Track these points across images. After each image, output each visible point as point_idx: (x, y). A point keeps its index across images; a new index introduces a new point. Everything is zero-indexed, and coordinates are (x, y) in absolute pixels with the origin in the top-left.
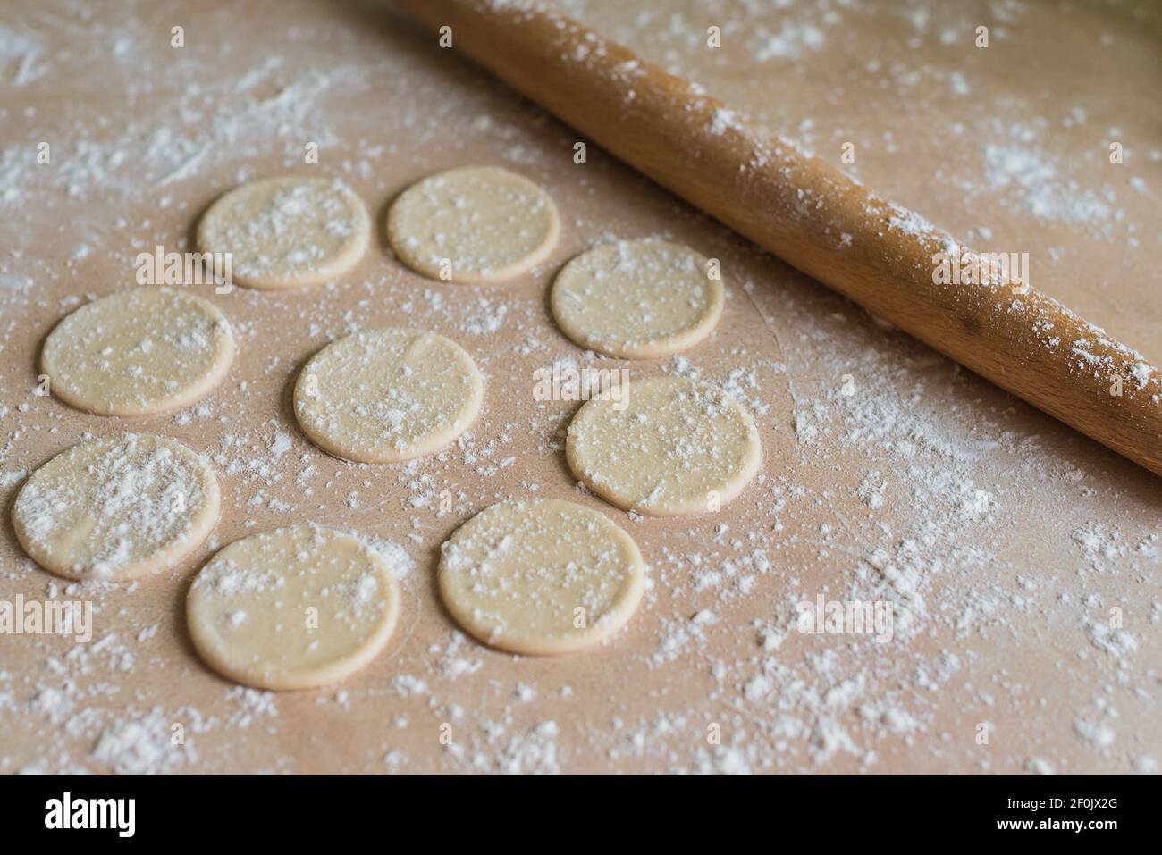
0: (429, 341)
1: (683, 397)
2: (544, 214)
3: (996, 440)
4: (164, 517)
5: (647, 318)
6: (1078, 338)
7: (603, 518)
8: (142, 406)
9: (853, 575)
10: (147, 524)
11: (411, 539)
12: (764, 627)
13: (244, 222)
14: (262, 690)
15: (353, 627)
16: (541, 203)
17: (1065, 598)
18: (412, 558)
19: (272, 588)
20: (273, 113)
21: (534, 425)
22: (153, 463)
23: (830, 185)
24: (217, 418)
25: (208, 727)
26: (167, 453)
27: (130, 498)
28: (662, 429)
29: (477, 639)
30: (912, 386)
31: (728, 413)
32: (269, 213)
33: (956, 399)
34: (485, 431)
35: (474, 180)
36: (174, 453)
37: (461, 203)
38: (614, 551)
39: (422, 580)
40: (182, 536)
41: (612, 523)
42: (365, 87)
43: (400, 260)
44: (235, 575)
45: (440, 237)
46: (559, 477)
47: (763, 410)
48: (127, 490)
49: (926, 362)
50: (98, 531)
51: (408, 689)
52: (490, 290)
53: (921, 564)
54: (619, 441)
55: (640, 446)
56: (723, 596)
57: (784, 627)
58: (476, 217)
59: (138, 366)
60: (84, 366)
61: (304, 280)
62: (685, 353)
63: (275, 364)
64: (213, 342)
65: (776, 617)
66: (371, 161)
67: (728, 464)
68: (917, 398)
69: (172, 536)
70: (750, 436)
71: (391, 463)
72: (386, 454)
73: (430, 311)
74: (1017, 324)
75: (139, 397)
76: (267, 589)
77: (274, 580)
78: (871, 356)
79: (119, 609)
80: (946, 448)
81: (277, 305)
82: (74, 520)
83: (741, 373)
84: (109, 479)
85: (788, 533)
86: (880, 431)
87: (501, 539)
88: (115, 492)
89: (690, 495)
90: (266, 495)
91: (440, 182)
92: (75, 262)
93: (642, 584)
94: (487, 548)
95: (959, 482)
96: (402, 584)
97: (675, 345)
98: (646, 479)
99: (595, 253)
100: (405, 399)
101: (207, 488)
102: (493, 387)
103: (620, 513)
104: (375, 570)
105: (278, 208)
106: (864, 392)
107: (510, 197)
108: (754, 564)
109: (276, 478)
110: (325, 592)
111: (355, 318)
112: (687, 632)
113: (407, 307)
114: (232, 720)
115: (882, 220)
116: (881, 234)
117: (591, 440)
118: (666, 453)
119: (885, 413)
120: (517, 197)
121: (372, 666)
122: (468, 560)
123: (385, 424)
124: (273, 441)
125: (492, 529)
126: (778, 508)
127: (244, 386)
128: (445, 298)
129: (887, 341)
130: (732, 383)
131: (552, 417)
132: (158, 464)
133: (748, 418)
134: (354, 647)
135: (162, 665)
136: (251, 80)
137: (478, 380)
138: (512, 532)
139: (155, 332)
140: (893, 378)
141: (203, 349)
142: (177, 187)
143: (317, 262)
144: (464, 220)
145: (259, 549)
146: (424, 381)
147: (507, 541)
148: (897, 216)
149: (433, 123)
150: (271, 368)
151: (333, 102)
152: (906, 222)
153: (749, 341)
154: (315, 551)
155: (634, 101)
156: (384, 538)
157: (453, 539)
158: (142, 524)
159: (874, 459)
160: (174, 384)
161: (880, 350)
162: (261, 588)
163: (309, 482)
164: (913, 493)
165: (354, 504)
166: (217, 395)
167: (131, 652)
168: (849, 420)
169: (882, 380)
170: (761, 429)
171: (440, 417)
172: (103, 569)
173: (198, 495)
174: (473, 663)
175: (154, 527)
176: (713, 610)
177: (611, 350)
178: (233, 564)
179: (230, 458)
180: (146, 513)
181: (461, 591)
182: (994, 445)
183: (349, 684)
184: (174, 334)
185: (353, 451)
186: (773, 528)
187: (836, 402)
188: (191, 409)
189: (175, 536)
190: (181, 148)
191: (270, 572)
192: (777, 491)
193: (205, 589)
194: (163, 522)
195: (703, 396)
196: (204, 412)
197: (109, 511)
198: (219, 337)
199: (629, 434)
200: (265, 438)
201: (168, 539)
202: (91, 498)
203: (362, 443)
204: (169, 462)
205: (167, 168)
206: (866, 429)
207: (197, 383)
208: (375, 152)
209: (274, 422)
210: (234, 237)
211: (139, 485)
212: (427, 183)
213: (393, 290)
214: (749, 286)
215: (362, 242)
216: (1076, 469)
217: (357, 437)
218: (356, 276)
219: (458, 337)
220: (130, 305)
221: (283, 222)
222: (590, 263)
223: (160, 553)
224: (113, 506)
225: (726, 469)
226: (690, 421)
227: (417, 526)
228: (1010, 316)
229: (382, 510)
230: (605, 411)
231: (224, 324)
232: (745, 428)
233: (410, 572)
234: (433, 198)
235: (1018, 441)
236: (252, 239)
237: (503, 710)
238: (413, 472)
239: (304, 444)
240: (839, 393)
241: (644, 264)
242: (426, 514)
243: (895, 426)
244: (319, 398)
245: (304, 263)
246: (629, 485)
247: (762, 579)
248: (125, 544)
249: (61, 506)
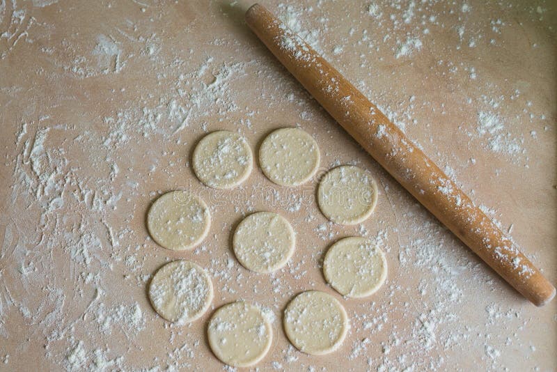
0: (277, 219)
1: (362, 247)
2: (314, 151)
3: (466, 265)
4: (197, 299)
5: (351, 207)
6: (497, 246)
7: (336, 300)
8: (184, 248)
9: (414, 324)
10: (192, 302)
11: (275, 307)
12: (385, 345)
13: (208, 157)
14: (234, 367)
15: (259, 345)
16: (313, 147)
17: (480, 335)
18: (275, 315)
20: (213, 91)
21: (313, 256)
22: (190, 275)
23: (419, 168)
24: (209, 252)
26: (195, 270)
27: (185, 290)
28: (355, 262)
29: (297, 349)
30: (440, 240)
31: (377, 255)
32: (217, 152)
33: (455, 246)
34: (297, 259)
35: (289, 135)
36: (197, 271)
37: (285, 147)
38: (339, 315)
39: (279, 323)
40: (203, 307)
41: (338, 302)
42: (246, 75)
43: (265, 175)
44: (221, 324)
45: (278, 165)
46: (321, 279)
47: (389, 250)
48: (184, 287)
50: (177, 304)
51: (276, 366)
52: (296, 191)
53: (436, 320)
54: (341, 267)
55: (348, 269)
56: (372, 332)
57: (391, 345)
58: (290, 154)
59: (180, 230)
60: (162, 229)
61: (232, 187)
62: (363, 223)
63: (225, 226)
64: (204, 219)
65: (389, 341)
66: (251, 119)
67: (376, 278)
68: (441, 245)
69: (200, 308)
70: (384, 265)
72: (264, 272)
73: (276, 200)
74: (477, 237)
75: (182, 244)
76: (232, 330)
77: (234, 326)
78: (427, 225)
79: (187, 334)
80: (448, 269)
82: (169, 299)
83: (382, 233)
84: (177, 282)
85: (394, 306)
86: (427, 261)
87: (303, 310)
88: (180, 288)
89: (363, 291)
90: (228, 287)
91: (277, 136)
92: (152, 174)
93: (348, 327)
94: (299, 313)
95: (451, 285)
96: (272, 325)
97: (359, 221)
98: (349, 284)
99: (333, 173)
100: (270, 247)
101: (209, 286)
102: (298, 238)
103: (340, 297)
104: (264, 322)
105: (220, 150)
106: (424, 242)
107: (302, 143)
108: (383, 320)
109: (230, 279)
110: (250, 331)
111: (250, 204)
112: (361, 347)
113: (267, 198)
115: (435, 187)
116: (434, 194)
117: (332, 267)
118: (356, 273)
119: (430, 252)
120: (305, 144)
121: (266, 358)
122: (293, 319)
123: (264, 259)
124: (228, 262)
125: (300, 305)
126: (391, 295)
127: (216, 236)
128: (281, 194)
130: (379, 238)
131: (319, 253)
132: (192, 275)
133: (383, 255)
134: (260, 353)
135: (203, 356)
136: (203, 71)
137: (294, 236)
138: (307, 307)
139: (184, 213)
140: (434, 236)
141: (201, 222)
142: (183, 133)
143: (236, 178)
144: (286, 156)
145: (228, 313)
146: (276, 238)
147: (305, 310)
148: (441, 185)
150: (224, 228)
151: (235, 84)
152: (444, 189)
153: (385, 217)
154: (245, 314)
155: (349, 116)
156: (266, 306)
157: (288, 308)
158: (190, 302)
159: (424, 274)
160: (193, 238)
161: (431, 222)
162: (230, 329)
163: (241, 281)
164: (436, 289)
165: (256, 291)
166: (207, 241)
167: (193, 351)
168: (418, 255)
169: (430, 236)
170: (388, 260)
171: (282, 256)
172: (181, 321)
173: (206, 290)
174: (296, 357)
175: (194, 303)
176: (369, 338)
178: (220, 319)
180: (191, 297)
181: (292, 331)
182: (465, 268)
183: (259, 365)
184: (190, 214)
186: (389, 303)
187: (414, 247)
188: (200, 247)
190: (181, 111)
191: (232, 323)
192: (392, 287)
193: (213, 329)
194: (197, 301)
195: (369, 247)
196: (204, 248)
197: (179, 296)
198: (206, 216)
199: (344, 263)
200: (225, 261)
202: (173, 289)
204: (196, 274)
205: (178, 123)
206: (423, 260)
207: (200, 237)
208: (252, 115)
209: (227, 254)
210: (206, 165)
211: (188, 285)
212: (272, 137)
213: (262, 189)
214: (387, 189)
215: (251, 167)
216: (491, 280)
217: (255, 265)
218: (249, 183)
219: (286, 215)
220: (174, 199)
221: (222, 157)
222: (331, 178)
223: (198, 314)
224: (180, 294)
225: (375, 280)
226: (364, 258)
227: (276, 301)
228: (476, 234)
229: (265, 294)
230: (336, 253)
231: (207, 211)
232: (383, 262)
233: (275, 320)
234: (275, 144)
236: (212, 166)
238: (274, 277)
239: (238, 265)
240: (415, 243)
241: (350, 179)
242: (279, 295)
243: (433, 258)
244: (242, 247)
245: (231, 179)
246: (344, 287)
247: (385, 325)
248: (186, 310)
249: (164, 294)
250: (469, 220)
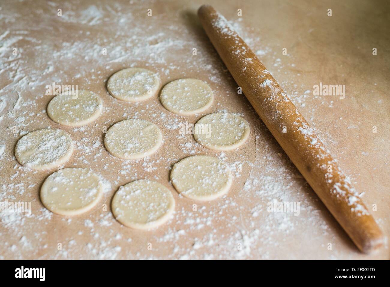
0: (152, 127)
1: (215, 164)
2: (208, 100)
3: (305, 207)
4: (53, 156)
5: (220, 138)
6: (338, 182)
7: (170, 193)
8: (66, 123)
9: (234, 235)
10: (48, 156)
11: (114, 182)
12: (197, 241)
13: (123, 79)
14: (50, 211)
15: (83, 202)
16: (209, 95)
18: (112, 188)
19: (68, 184)
20: (152, 50)
21: (169, 160)
22: (59, 140)
23: (288, 112)
24: (85, 132)
25: (31, 217)
26: (65, 138)
27: (48, 148)
28: (203, 172)
29: (114, 217)
30: (289, 183)
31: (225, 174)
32: (131, 78)
33: (301, 191)
34: (153, 158)
35: (194, 83)
36: (66, 139)
37: (186, 89)
38: (167, 204)
39: (111, 195)
40: (54, 162)
41: (172, 196)
42: (182, 48)
43: (160, 101)
44: (61, 177)
45: (174, 97)
46: (166, 177)
47: (238, 176)
48: (48, 145)
49: (299, 177)
50: (35, 154)
51: (88, 224)
52: (180, 117)
53: (257, 238)
54: (188, 172)
55: (193, 176)
56: (191, 228)
57: (203, 243)
58: (189, 94)
59: (72, 111)
60: (58, 108)
61: (129, 100)
62: (226, 152)
63: (109, 122)
64: (95, 110)
65: (202, 239)
66: (170, 70)
67: (216, 189)
68: (288, 187)
69: (51, 161)
70: (227, 183)
71: (122, 159)
72: (121, 156)
73: (160, 118)
74: (321, 172)
75: (67, 120)
76: (67, 184)
77: (70, 182)
78: (283, 169)
79: (29, 177)
81: (120, 105)
82: (31, 149)
83: (239, 163)
84: (46, 141)
85: (223, 215)
86: (270, 193)
87: (137, 190)
88: (45, 144)
89: (199, 195)
90: (84, 158)
91: (184, 81)
92: (75, 78)
93: (170, 216)
94: (132, 191)
95: (285, 217)
96: (104, 194)
97: (222, 148)
98: (189, 186)
99: (217, 114)
100: (136, 142)
101: (68, 151)
102: (164, 145)
103: (177, 193)
104: (98, 188)
105: (135, 77)
106: (273, 180)
107: (202, 91)
108: (206, 222)
109: (90, 154)
110: (81, 190)
111: (138, 115)
112: (174, 235)
113: (154, 115)
114: (38, 217)
115: (297, 127)
116: (294, 131)
117: (180, 170)
118: (199, 180)
119: (275, 188)
120: (204, 91)
121: (82, 215)
122: (125, 193)
123: (126, 147)
124: (95, 143)
125: (137, 186)
126: (224, 207)
127: (97, 125)
128: (167, 116)
129: (290, 166)
130: (234, 165)
131: (175, 159)
132: (61, 140)
133: (231, 177)
134: (80, 208)
135: (30, 196)
136: (151, 38)
137: (161, 141)
138: (141, 189)
139: (82, 103)
140: (285, 178)
141: (91, 112)
142: (114, 64)
143: (136, 95)
144: (184, 94)
145: (71, 172)
146: (144, 138)
147: (139, 191)
148: (302, 127)
149: (195, 63)
150: (107, 122)
151: (171, 50)
152: (304, 130)
153: (247, 154)
154: (86, 177)
155: (245, 71)
156: (107, 180)
157: (125, 186)
158: (46, 156)
159: (263, 202)
160: (78, 119)
161: (286, 169)
162: (65, 183)
163: (97, 158)
165: (105, 168)
166: (89, 125)
167: (25, 190)
168: (263, 187)
169: (281, 178)
170: (234, 181)
171: (142, 150)
172: (29, 165)
173: (65, 152)
174: (109, 223)
175: (49, 157)
176: (186, 232)
177: (203, 145)
178: (62, 174)
179: (81, 145)
180: (49, 153)
181: (117, 201)
182: (304, 209)
183: (73, 218)
184: (86, 105)
185: (113, 152)
186: (218, 212)
187: (262, 180)
188: (79, 128)
189: (52, 162)
190: (121, 53)
191: (71, 179)
192: (227, 202)
193: (51, 178)
194: (52, 157)
195: (221, 166)
196: (82, 129)
197: (41, 149)
198: (97, 109)
199: (193, 171)
200: (94, 142)
201: (50, 162)
202: (38, 144)
203: (116, 151)
204: (64, 140)
205: (115, 58)
206: (266, 191)
207: (84, 121)
208: (173, 68)
209: (99, 138)
210: (118, 82)
211: (52, 145)
212: (180, 80)
213: (153, 109)
214: (258, 137)
215: (152, 92)
216: (325, 225)
217: (116, 149)
218: (146, 103)
219: (162, 128)
220: (80, 94)
221: (134, 81)
222: (213, 117)
223: (46, 165)
224: (42, 148)
225: (214, 190)
226: (213, 172)
227: (118, 179)
228: (320, 169)
229: (112, 172)
230: (189, 162)
231: (101, 106)
232: (228, 180)
233: (109, 192)
234: (179, 85)
235: (312, 211)
236: (122, 84)
237: (109, 239)
238: (126, 163)
239: (103, 146)
240: (265, 178)
241: (229, 122)
242: (123, 176)
243: (276, 193)
244: (112, 134)
245: (132, 95)
246: (183, 186)
247: (206, 226)
248: (39, 160)
249: (30, 144)
250: (318, 156)
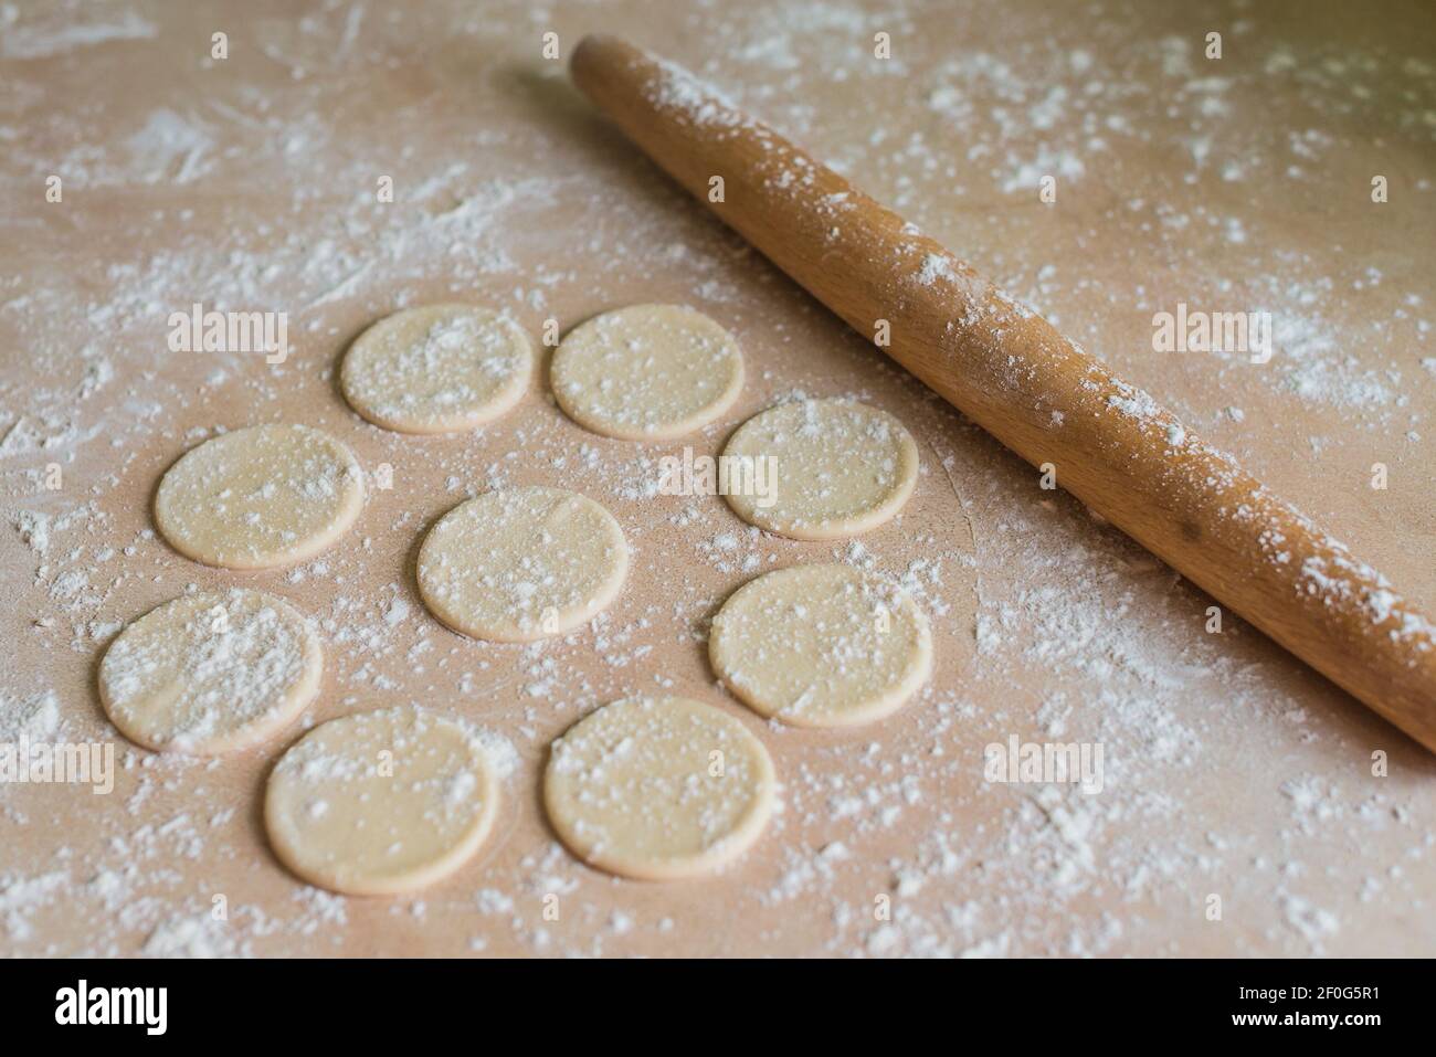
0: (575, 505)
1: (850, 589)
2: (727, 364)
3: (1208, 665)
4: (258, 688)
5: (825, 493)
6: (1311, 555)
7: (739, 725)
8: (254, 559)
9: (1015, 816)
10: (238, 694)
11: (522, 733)
12: (902, 868)
13: (394, 355)
14: (334, 893)
15: (442, 830)
16: (725, 350)
17: (1261, 863)
18: (520, 755)
19: (361, 778)
20: (448, 228)
21: (679, 610)
22: (254, 625)
23: (1046, 352)
24: (333, 577)
25: (269, 930)
26: (272, 614)
27: (225, 663)
28: (821, 625)
29: (576, 855)
30: (1120, 594)
31: (899, 612)
32: (423, 345)
33: (1170, 613)
34: (622, 614)
35: (654, 319)
36: (280, 616)
37: (635, 345)
38: (743, 766)
39: (527, 781)
40: (272, 712)
41: (747, 733)
42: (552, 202)
43: (560, 408)
44: (322, 760)
45: (607, 384)
46: (697, 671)
47: (942, 611)
48: (223, 654)
49: (1142, 566)
50: (185, 698)
51: (491, 904)
52: (654, 448)
53: (1096, 808)
54: (770, 637)
55: (793, 644)
56: (861, 828)
57: (925, 871)
58: (650, 362)
59: (256, 513)
61: (451, 425)
62: (863, 537)
63: (406, 520)
64: (340, 491)
65: (917, 858)
66: (546, 289)
67: (890, 672)
68: (1124, 609)
69: (261, 710)
70: (920, 642)
71: (514, 642)
72: (507, 632)
73: (584, 469)
74: (1242, 533)
75: (251, 548)
76: (355, 779)
77: (363, 769)
78: (1078, 554)
79: (196, 788)
80: (1148, 672)
81: (418, 451)
82: (163, 683)
83: (923, 565)
84: (205, 640)
85: (948, 758)
86: (1074, 645)
87: (619, 741)
88: (210, 654)
89: (841, 706)
90: (372, 670)
91: (617, 319)
92: (209, 389)
93: (771, 804)
94: (603, 750)
95: (1156, 713)
96: (503, 784)
97: (850, 527)
98: (793, 684)
99: (779, 412)
100: (539, 570)
101: (308, 658)
102: (640, 562)
103: (758, 721)
104: (476, 766)
105: (434, 340)
106: (1063, 598)
107: (693, 340)
108: (903, 794)
109: (387, 651)
110: (417, 787)
111: (500, 473)
112: (814, 868)
113: (559, 462)
114: (297, 924)
115: (1100, 399)
116: (1097, 415)
117: (738, 632)
118: (820, 654)
119: (1083, 624)
120: (700, 342)
121: (457, 876)
122: (579, 764)
123: (513, 598)
124: (389, 609)
125: (612, 729)
126: (940, 729)
127: (367, 542)
128: (602, 456)
129: (1100, 537)
130: (911, 576)
131: (701, 602)
132: (260, 626)
133: (921, 619)
134: (440, 853)
135: (232, 855)
136: (428, 190)
137: (624, 552)
138: (633, 735)
139: (280, 475)
140: (1099, 582)
141: (328, 498)
142: (330, 308)
143: (467, 405)
144: (637, 365)
145: (353, 732)
146: (563, 551)
147: (625, 746)
148: (1119, 395)
149: (621, 249)
150: (400, 523)
151: (516, 219)
152: (1128, 403)
153: (938, 527)
154: (414, 739)
155: (838, 239)
156: (492, 729)
157: (568, 736)
158: (232, 694)
159: (1061, 679)
160: (291, 535)
161: (1089, 549)
162: (349, 777)
163: (422, 659)
164: (1100, 723)
165: (466, 687)
166: (336, 552)
167: (201, 837)
168: (1041, 629)
169: (1086, 584)
170: (936, 633)
171: (573, 594)
172: (183, 741)
173: (296, 665)
174: (568, 882)
175: (245, 698)
176: (847, 844)
177: (778, 528)
178: (322, 746)
179: (339, 625)
180: (239, 682)
181: (566, 798)
182: (1206, 671)
183: (429, 895)
184: (300, 478)
185: (473, 626)
186: (930, 751)
187: (1028, 607)
188: (307, 566)
189: (265, 710)
190: (341, 263)
191: (361, 759)
192: (943, 708)
193: (289, 772)
194: (255, 694)
195: (874, 590)
196: (321, 569)
197: (200, 676)
198: (347, 485)
199: (782, 628)
200: (381, 604)
201: (257, 713)
202: (183, 659)
203: (483, 619)
204: (273, 625)
205: (324, 286)
206: (1058, 642)
207: (315, 536)
208: (552, 280)
209: (394, 586)
210: (381, 370)
211: (237, 649)
212: (602, 320)
213: (547, 441)
214: (949, 462)
215: (521, 383)
216: (1299, 709)
217: (479, 611)
218: (509, 423)
219: (609, 502)
220: (259, 441)
221: (437, 356)
222: (771, 423)
223: (246, 728)
224: (205, 670)
225: (886, 678)
226: (854, 618)
227: (531, 718)
228: (1235, 523)
229: (496, 697)
230: (759, 600)
231: (355, 471)
232: (916, 632)
233: (515, 771)
234: (606, 337)
235: (1235, 669)
236: (400, 374)
237: (592, 940)
238: (536, 655)
239: (422, 614)
240: (1034, 597)
241: (832, 429)
242: (541, 704)
243: (1093, 640)
244: (444, 564)
245: (453, 406)
246: (773, 689)
247: (909, 810)
248: (211, 715)
249: (150, 667)
250: (1211, 481)
